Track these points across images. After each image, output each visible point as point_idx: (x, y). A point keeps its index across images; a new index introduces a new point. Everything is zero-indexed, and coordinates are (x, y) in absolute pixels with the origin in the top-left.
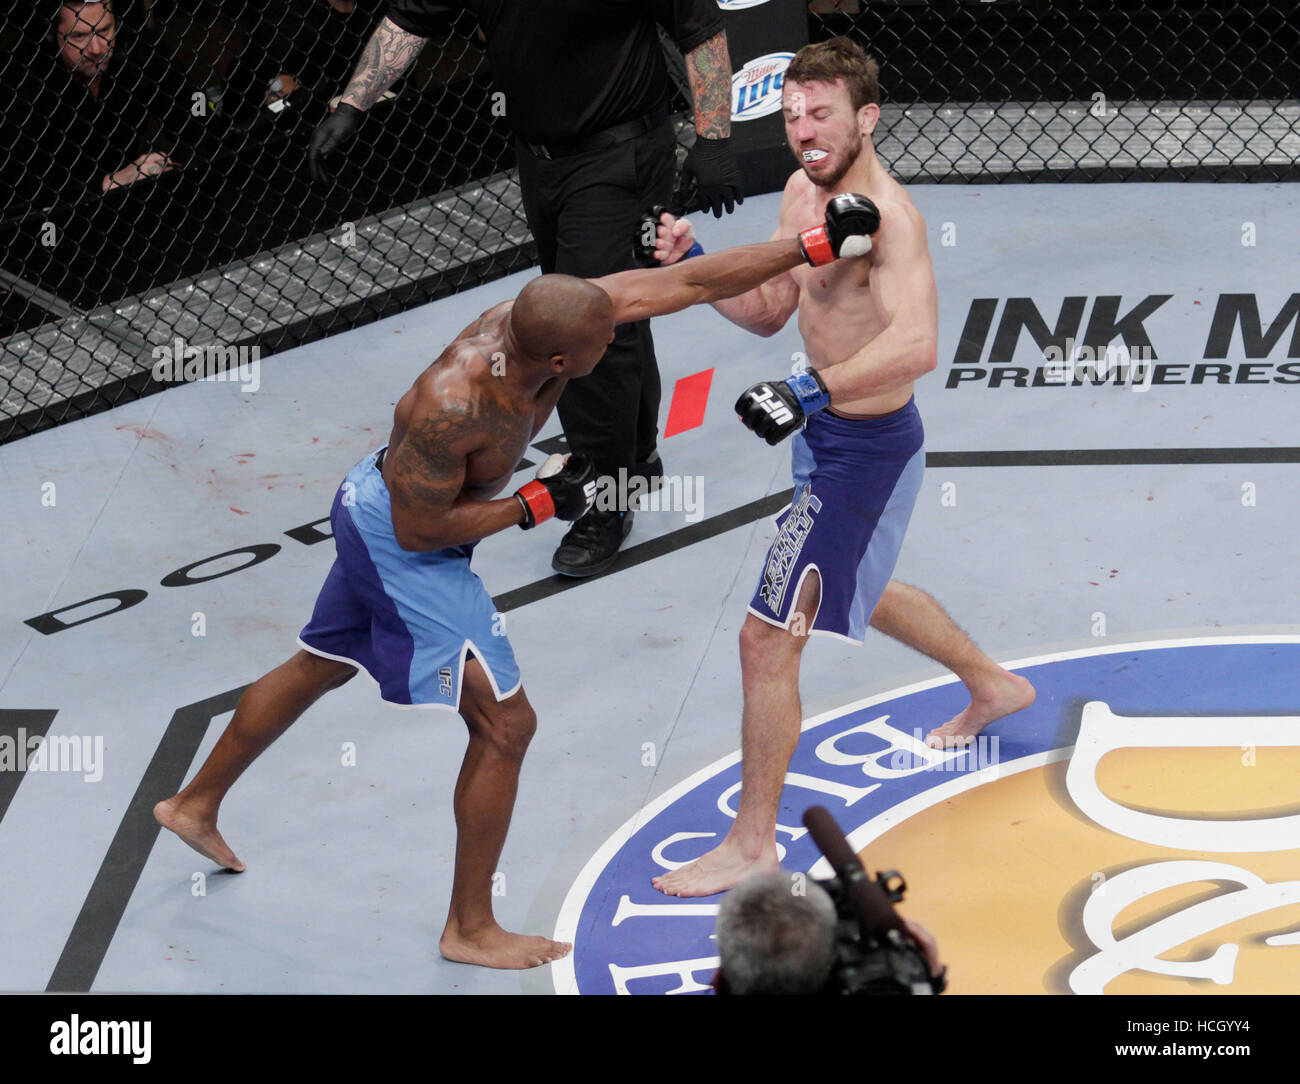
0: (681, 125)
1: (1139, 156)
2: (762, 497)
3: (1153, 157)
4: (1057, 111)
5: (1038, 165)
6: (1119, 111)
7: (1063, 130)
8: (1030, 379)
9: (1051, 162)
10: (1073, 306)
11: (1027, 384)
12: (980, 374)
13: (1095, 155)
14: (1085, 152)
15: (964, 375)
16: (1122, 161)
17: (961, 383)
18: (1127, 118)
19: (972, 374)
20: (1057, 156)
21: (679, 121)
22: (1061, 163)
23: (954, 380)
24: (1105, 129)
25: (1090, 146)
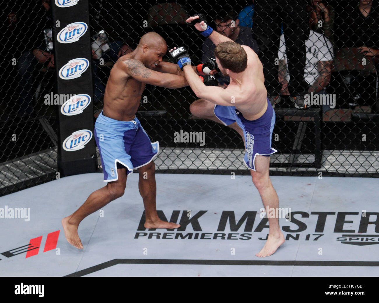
0: (52, 152)
1: (198, 166)
2: (75, 272)
3: (202, 166)
4: (172, 151)
5: (166, 168)
6: (192, 151)
7: (174, 157)
8: (161, 236)
9: (170, 167)
10: (175, 214)
11: (160, 238)
12: (145, 234)
13: (184, 165)
14: (181, 164)
15: (140, 234)
16: (193, 167)
17: (139, 237)
18: (194, 153)
19: (143, 234)
20: (172, 165)
21: (51, 150)
22: (173, 167)
23: (137, 236)
24: (187, 157)
25: (183, 162)
